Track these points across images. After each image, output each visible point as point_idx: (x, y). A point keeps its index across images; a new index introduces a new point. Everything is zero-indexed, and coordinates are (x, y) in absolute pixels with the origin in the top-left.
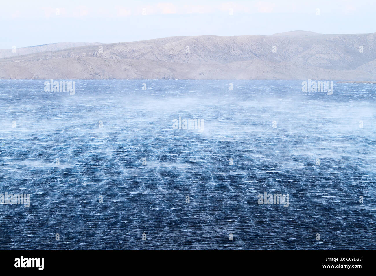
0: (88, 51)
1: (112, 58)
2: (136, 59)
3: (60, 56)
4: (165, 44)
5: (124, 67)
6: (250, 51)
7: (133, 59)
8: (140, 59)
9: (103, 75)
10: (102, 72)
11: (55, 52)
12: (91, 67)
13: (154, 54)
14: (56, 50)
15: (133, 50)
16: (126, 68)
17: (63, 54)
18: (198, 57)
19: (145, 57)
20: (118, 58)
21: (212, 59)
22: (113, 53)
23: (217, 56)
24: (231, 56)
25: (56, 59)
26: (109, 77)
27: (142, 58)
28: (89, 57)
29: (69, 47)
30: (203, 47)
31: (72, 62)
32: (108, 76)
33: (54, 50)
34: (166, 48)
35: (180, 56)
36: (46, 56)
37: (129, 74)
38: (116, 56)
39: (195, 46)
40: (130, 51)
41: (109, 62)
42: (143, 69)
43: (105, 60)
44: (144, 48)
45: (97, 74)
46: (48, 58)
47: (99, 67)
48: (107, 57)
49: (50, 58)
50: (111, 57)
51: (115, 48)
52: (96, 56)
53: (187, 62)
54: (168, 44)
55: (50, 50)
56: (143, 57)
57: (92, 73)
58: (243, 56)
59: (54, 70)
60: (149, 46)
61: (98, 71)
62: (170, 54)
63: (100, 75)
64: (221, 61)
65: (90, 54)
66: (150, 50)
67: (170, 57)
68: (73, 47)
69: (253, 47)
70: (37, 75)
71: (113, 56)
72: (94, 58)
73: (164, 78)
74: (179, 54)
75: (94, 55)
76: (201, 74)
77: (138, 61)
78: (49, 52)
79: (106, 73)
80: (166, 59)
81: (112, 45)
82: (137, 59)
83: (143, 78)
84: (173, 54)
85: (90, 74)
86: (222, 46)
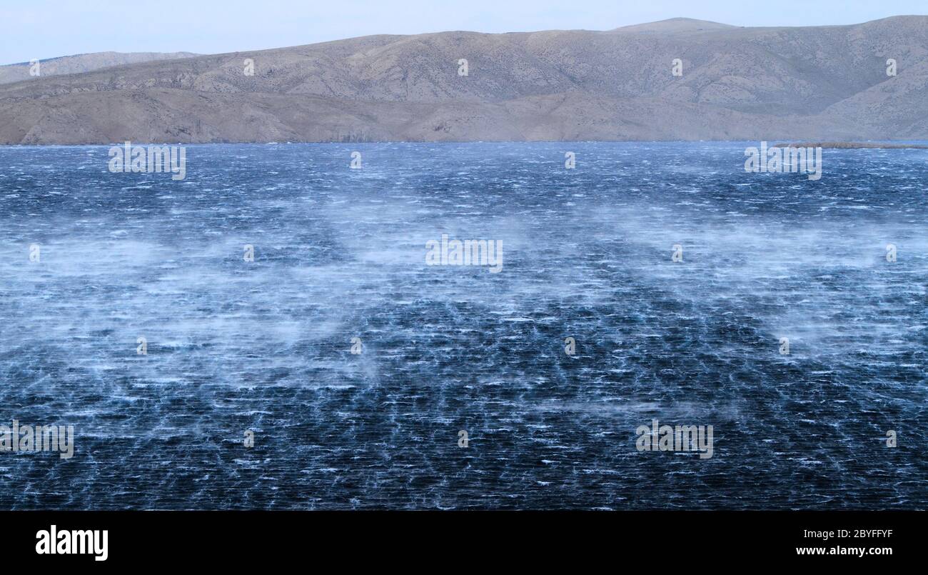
0: (159, 73)
1: (218, 90)
2: (277, 91)
3: (90, 87)
4: (349, 55)
5: (250, 112)
6: (560, 71)
7: (270, 91)
8: (289, 92)
9: (198, 133)
10: (195, 124)
11: (79, 76)
12: (168, 113)
13: (323, 81)
14: (80, 70)
15: (271, 71)
16: (253, 114)
17: (98, 81)
18: (432, 86)
19: (301, 86)
20: (234, 89)
21: (466, 91)
22: (221, 79)
23: (478, 83)
24: (514, 82)
25: (83, 94)
26: (211, 137)
27: (293, 90)
28: (161, 89)
29: (113, 64)
30: (445, 60)
31: (121, 101)
32: (209, 135)
33: (75, 72)
34: (353, 63)
35: (386, 84)
36: (55, 86)
37: (262, 128)
38: (230, 86)
39: (423, 58)
40: (264, 73)
41: (211, 101)
42: (295, 117)
43: (204, 94)
44: (297, 65)
45: (183, 131)
46: (60, 91)
47: (188, 112)
48: (207, 87)
49: (67, 91)
50: (217, 88)
51: (227, 65)
52: (179, 86)
53: (403, 99)
54: (357, 56)
55: (67, 72)
56: (296, 88)
57: (171, 128)
58: (543, 83)
59: (76, 121)
60: (310, 59)
61: (186, 124)
62: (362, 78)
63: (189, 134)
64: (489, 94)
65: (165, 80)
66: (312, 68)
67: (363, 86)
68: (122, 63)
69: (566, 60)
70: (34, 135)
71: (223, 86)
72: (176, 90)
73: (349, 137)
74: (384, 80)
75: (176, 84)
76: (438, 129)
77: (281, 97)
78: (63, 76)
79: (204, 128)
80: (353, 93)
81: (219, 59)
82: (281, 92)
83: (295, 139)
84: (368, 78)
85: (165, 129)
86: (491, 58)
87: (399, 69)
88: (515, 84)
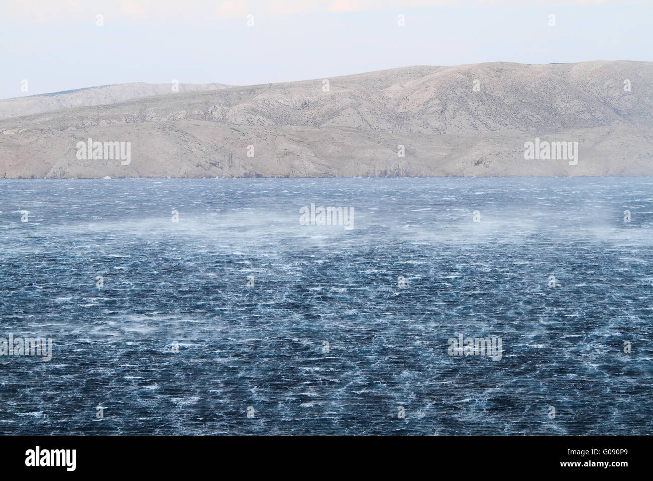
0: (189, 105)
1: (251, 123)
2: (312, 124)
3: (119, 119)
4: (386, 87)
5: (284, 145)
6: (605, 103)
7: (306, 124)
8: (324, 125)
9: (230, 167)
10: (227, 158)
11: (106, 107)
12: (199, 146)
13: (359, 113)
14: (108, 102)
15: (306, 103)
16: (287, 148)
17: (127, 113)
18: (472, 119)
19: (337, 119)
20: (268, 122)
21: (507, 125)
22: (254, 111)
23: (519, 116)
24: (556, 115)
25: (110, 126)
26: (244, 171)
27: (329, 123)
28: (193, 122)
29: (142, 95)
30: (485, 93)
31: (150, 134)
32: (241, 169)
33: (103, 103)
34: (391, 96)
35: (424, 117)
36: (82, 118)
37: (297, 163)
38: (262, 119)
39: (463, 90)
40: (299, 105)
41: (243, 134)
42: (330, 151)
43: (236, 127)
44: (333, 97)
45: (215, 165)
46: (88, 123)
47: (220, 145)
48: (240, 120)
49: (94, 123)
50: (250, 120)
51: (260, 97)
52: (211, 119)
53: (442, 132)
54: (395, 87)
55: (94, 104)
56: (332, 120)
57: (202, 162)
58: (587, 116)
60: (345, 90)
61: (217, 157)
62: (399, 111)
63: (222, 168)
64: (530, 128)
65: (196, 112)
66: (347, 101)
67: (400, 119)
68: (152, 94)
69: (611, 91)
70: (60, 168)
71: (255, 118)
72: (208, 123)
73: (386, 172)
74: (423, 112)
75: (207, 116)
76: (478, 163)
77: (317, 130)
78: (91, 108)
79: (236, 162)
80: (390, 126)
81: (252, 91)
82: (316, 125)
83: (330, 173)
84: (406, 111)
85: (196, 163)
86: (533, 90)
87: (438, 102)
88: (557, 117)
